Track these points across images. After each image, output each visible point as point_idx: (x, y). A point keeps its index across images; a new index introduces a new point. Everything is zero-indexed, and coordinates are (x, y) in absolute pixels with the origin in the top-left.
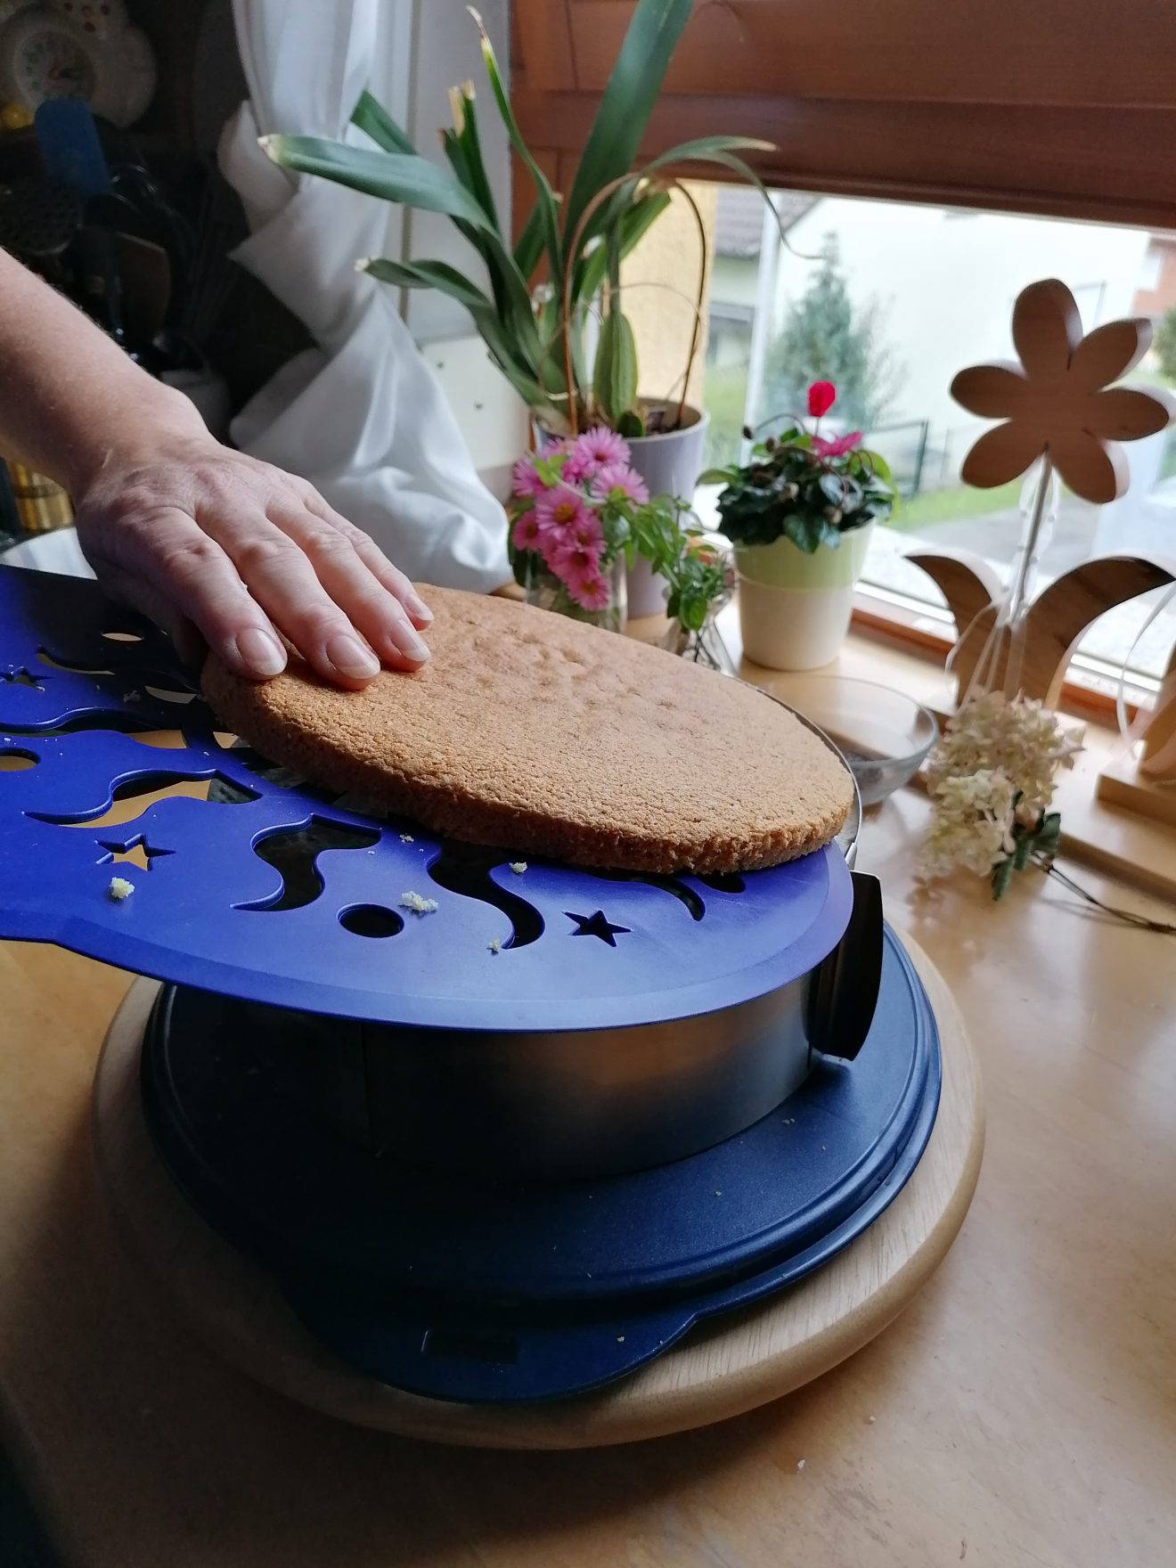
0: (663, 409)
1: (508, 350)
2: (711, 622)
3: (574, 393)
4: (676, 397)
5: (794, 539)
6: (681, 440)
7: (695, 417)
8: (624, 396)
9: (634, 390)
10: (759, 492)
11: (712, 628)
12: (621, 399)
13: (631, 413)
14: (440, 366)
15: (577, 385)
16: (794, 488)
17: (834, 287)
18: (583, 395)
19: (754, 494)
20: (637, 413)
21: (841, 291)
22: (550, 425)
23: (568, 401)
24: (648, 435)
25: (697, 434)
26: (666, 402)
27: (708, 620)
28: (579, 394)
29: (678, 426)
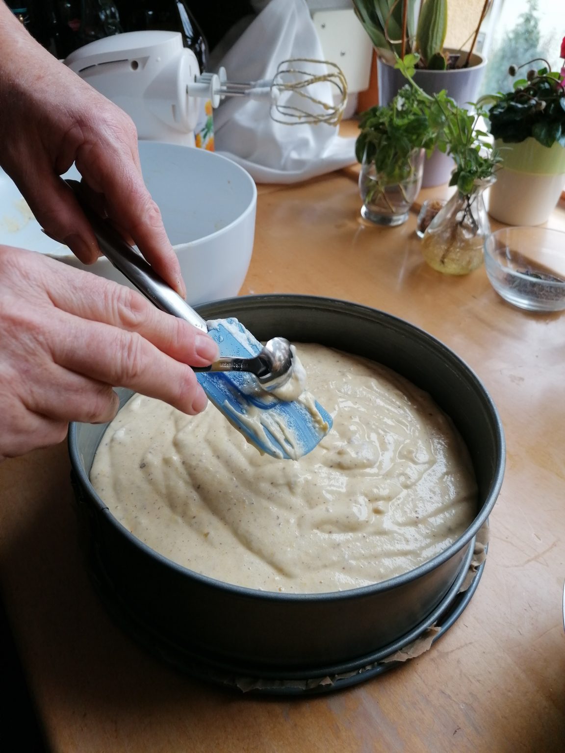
0: (459, 55)
1: (368, 11)
2: (480, 194)
3: (405, 40)
4: (467, 49)
5: (538, 139)
6: (467, 73)
7: (479, 61)
8: (436, 43)
9: (442, 41)
10: (520, 106)
11: (479, 198)
12: (434, 45)
13: (439, 54)
14: (323, 26)
15: (407, 36)
16: (544, 104)
17: (532, 23)
18: (410, 43)
19: (517, 107)
20: (443, 55)
21: (535, 26)
22: (387, 60)
23: (401, 44)
24: (447, 69)
25: (478, 71)
26: (460, 51)
27: (478, 193)
28: (408, 42)
29: (466, 66)
